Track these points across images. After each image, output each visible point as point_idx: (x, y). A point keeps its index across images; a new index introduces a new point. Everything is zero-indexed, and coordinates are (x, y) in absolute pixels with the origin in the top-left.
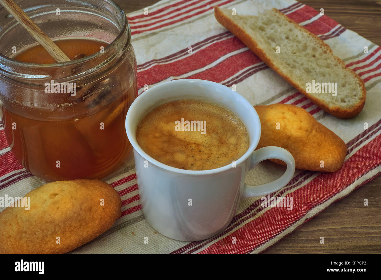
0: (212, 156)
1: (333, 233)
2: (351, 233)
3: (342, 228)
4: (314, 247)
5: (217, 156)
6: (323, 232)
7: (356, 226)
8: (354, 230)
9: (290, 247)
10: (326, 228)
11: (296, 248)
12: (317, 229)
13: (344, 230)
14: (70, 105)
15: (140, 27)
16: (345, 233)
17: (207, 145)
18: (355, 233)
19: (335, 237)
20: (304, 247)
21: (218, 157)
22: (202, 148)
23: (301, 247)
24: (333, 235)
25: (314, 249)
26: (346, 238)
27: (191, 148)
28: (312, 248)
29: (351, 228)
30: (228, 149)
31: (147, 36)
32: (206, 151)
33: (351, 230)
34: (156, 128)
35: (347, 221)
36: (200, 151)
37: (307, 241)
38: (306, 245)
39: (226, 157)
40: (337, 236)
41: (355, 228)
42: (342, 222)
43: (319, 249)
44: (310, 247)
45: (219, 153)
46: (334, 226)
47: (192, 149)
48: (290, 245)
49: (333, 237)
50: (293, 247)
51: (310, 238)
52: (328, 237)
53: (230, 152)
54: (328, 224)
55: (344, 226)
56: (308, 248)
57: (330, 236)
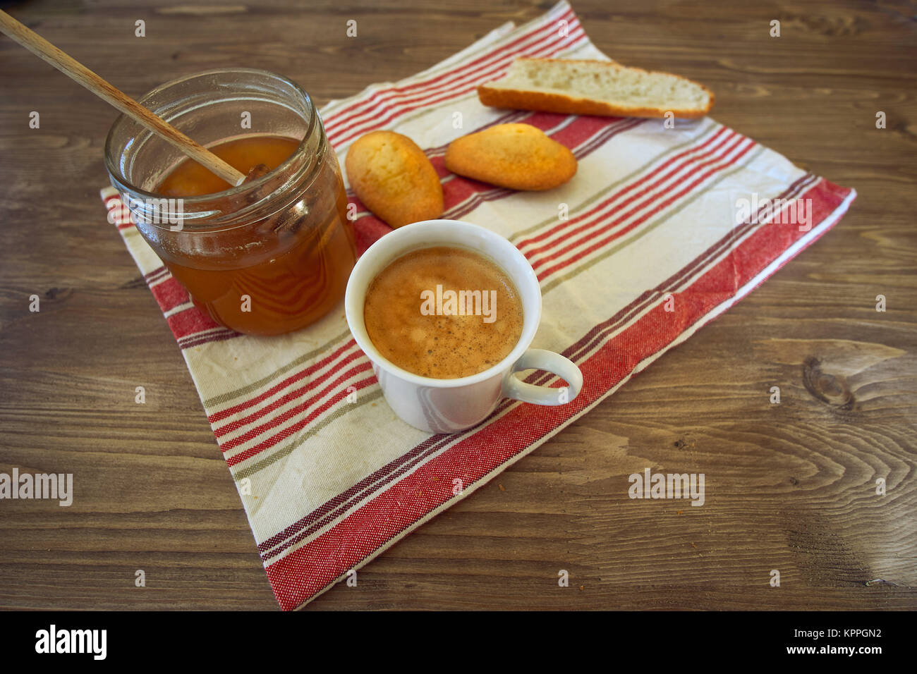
0: (464, 344)
1: (663, 394)
2: (687, 394)
3: (675, 387)
4: (640, 414)
5: (469, 346)
6: (651, 393)
7: (693, 384)
8: (692, 390)
9: (608, 413)
10: (655, 387)
11: (616, 416)
12: (643, 388)
13: (678, 390)
14: (257, 244)
15: (412, 101)
16: (678, 394)
17: (462, 325)
18: (692, 394)
19: (667, 400)
20: (627, 414)
21: (470, 348)
22: (454, 328)
23: (623, 414)
24: (664, 397)
25: (639, 416)
26: (681, 401)
27: (439, 325)
28: (637, 416)
29: (688, 387)
30: (489, 338)
31: (422, 114)
32: (458, 335)
33: (686, 390)
34: (405, 281)
35: (682, 378)
36: (450, 332)
37: (632, 405)
38: (629, 411)
39: (481, 350)
40: (669, 398)
41: (692, 386)
42: (675, 378)
43: (646, 416)
44: (634, 414)
45: (474, 341)
46: (665, 384)
47: (440, 327)
48: (609, 411)
49: (664, 400)
50: (613, 414)
51: (635, 401)
52: (658, 400)
53: (489, 344)
54: (657, 381)
55: (677, 385)
56: (632, 416)
57: (660, 398)
